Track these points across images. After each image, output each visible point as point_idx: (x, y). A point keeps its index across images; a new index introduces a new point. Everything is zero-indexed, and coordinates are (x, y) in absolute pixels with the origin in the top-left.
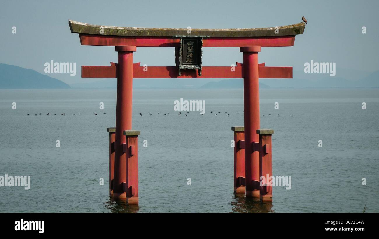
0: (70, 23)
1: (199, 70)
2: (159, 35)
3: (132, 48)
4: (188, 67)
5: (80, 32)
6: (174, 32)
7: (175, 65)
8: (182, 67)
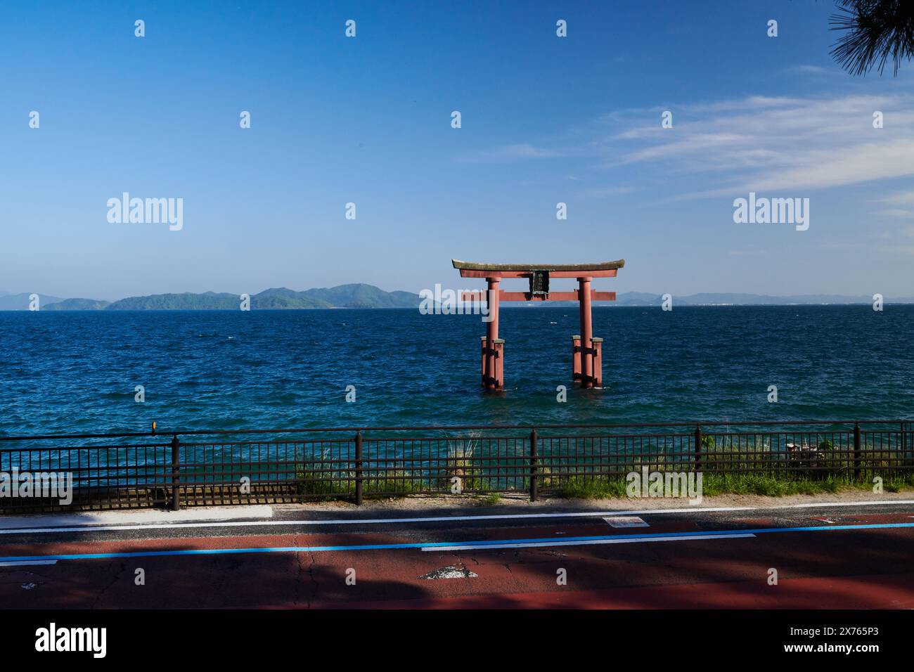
0: (453, 261)
1: (547, 295)
2: (518, 269)
3: (499, 279)
4: (539, 293)
5: (460, 267)
6: (528, 267)
7: (529, 291)
8: (534, 293)
